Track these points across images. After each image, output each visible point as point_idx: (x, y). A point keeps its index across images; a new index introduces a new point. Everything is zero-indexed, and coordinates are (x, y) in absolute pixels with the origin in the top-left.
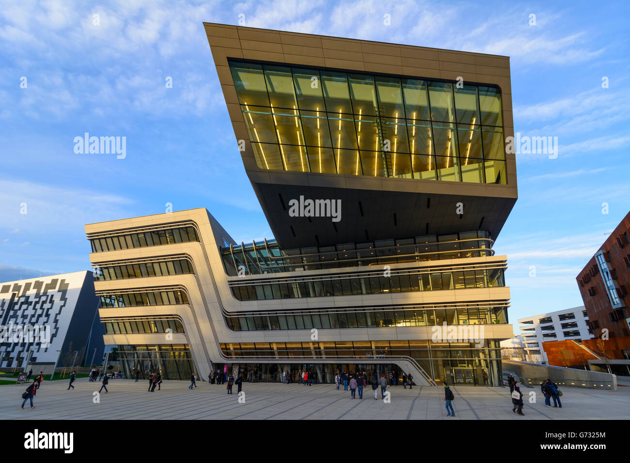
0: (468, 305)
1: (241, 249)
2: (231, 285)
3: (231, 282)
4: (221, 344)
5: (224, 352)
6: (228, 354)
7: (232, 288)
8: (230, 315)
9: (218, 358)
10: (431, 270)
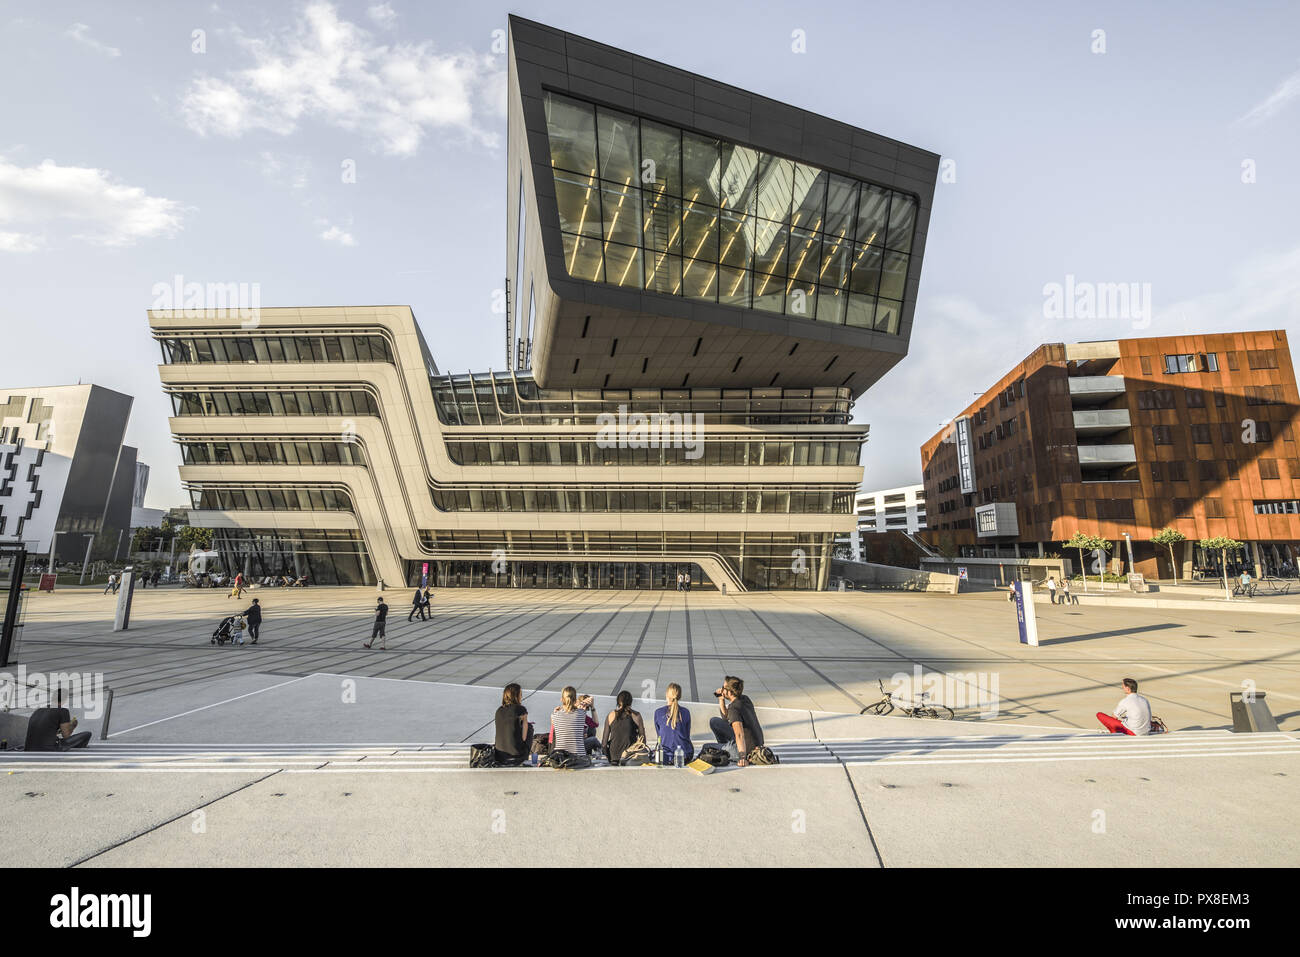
0: (806, 488)
1: (469, 382)
2: (446, 439)
3: (446, 434)
4: (420, 531)
5: (424, 544)
6: (429, 546)
7: (447, 444)
8: (440, 487)
9: (414, 552)
10: (766, 438)
